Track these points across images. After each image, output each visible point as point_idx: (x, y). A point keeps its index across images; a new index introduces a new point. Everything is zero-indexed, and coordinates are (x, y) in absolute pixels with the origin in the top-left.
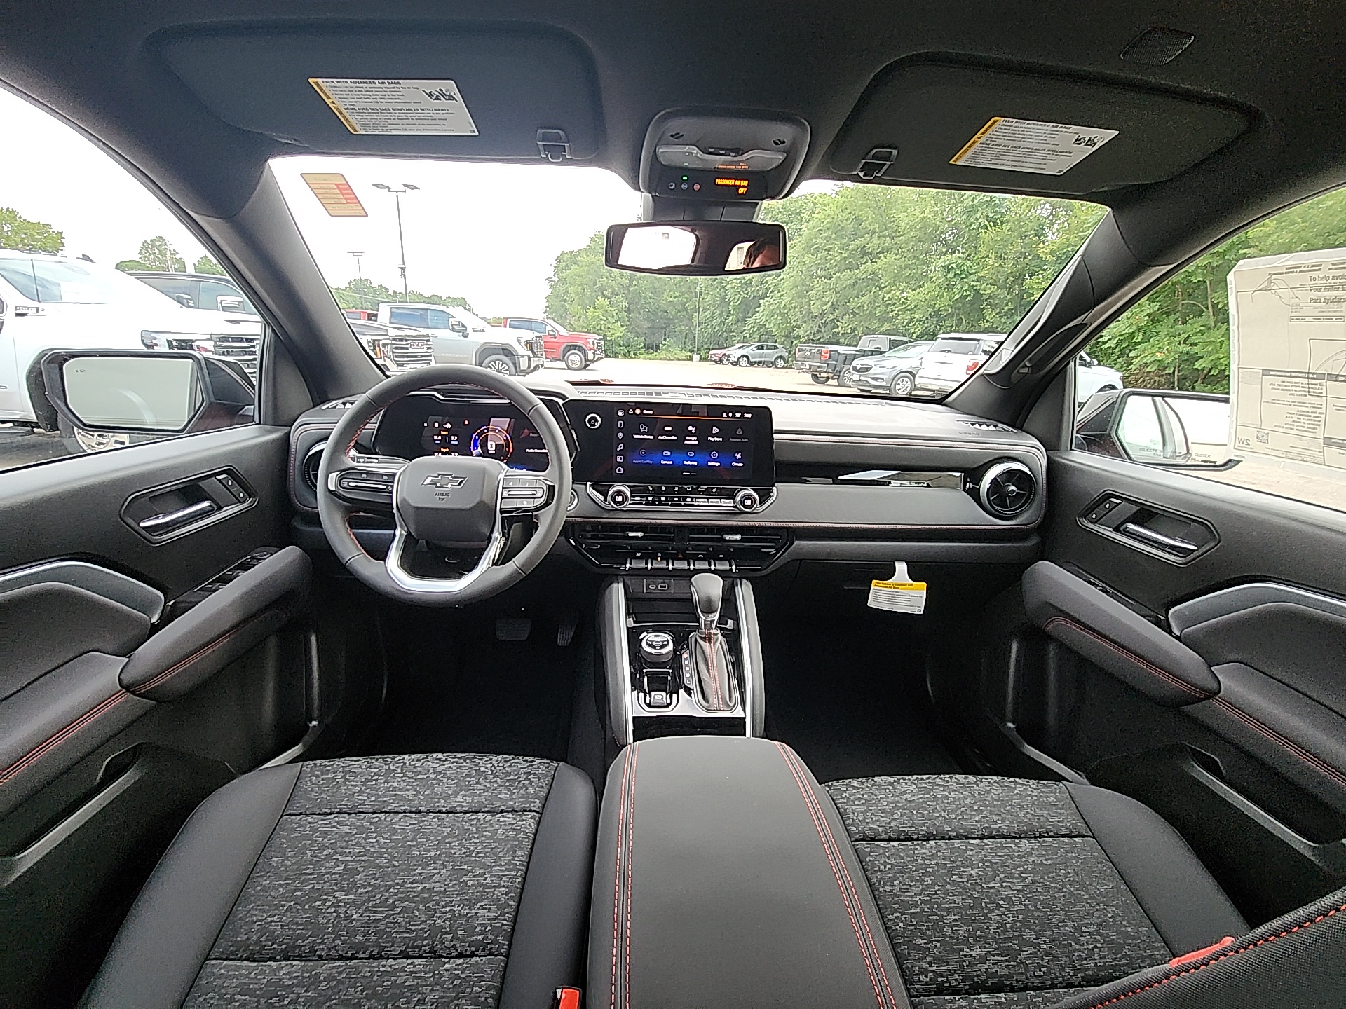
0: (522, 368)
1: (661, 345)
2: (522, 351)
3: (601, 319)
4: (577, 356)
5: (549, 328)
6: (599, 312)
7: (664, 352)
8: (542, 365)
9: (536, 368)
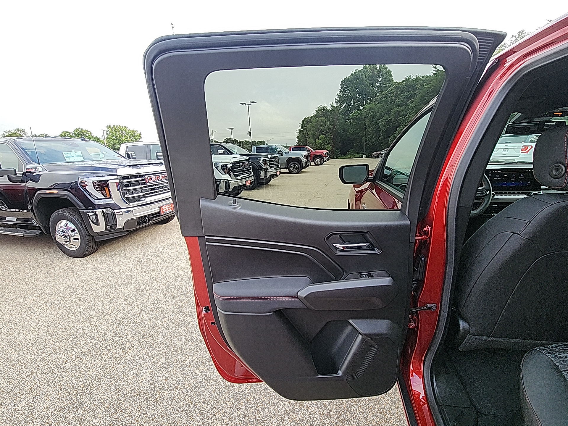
0: (303, 166)
1: (348, 152)
2: (303, 159)
3: (322, 144)
4: (319, 160)
5: (307, 149)
6: (321, 141)
7: (349, 155)
8: (310, 164)
9: (308, 166)
